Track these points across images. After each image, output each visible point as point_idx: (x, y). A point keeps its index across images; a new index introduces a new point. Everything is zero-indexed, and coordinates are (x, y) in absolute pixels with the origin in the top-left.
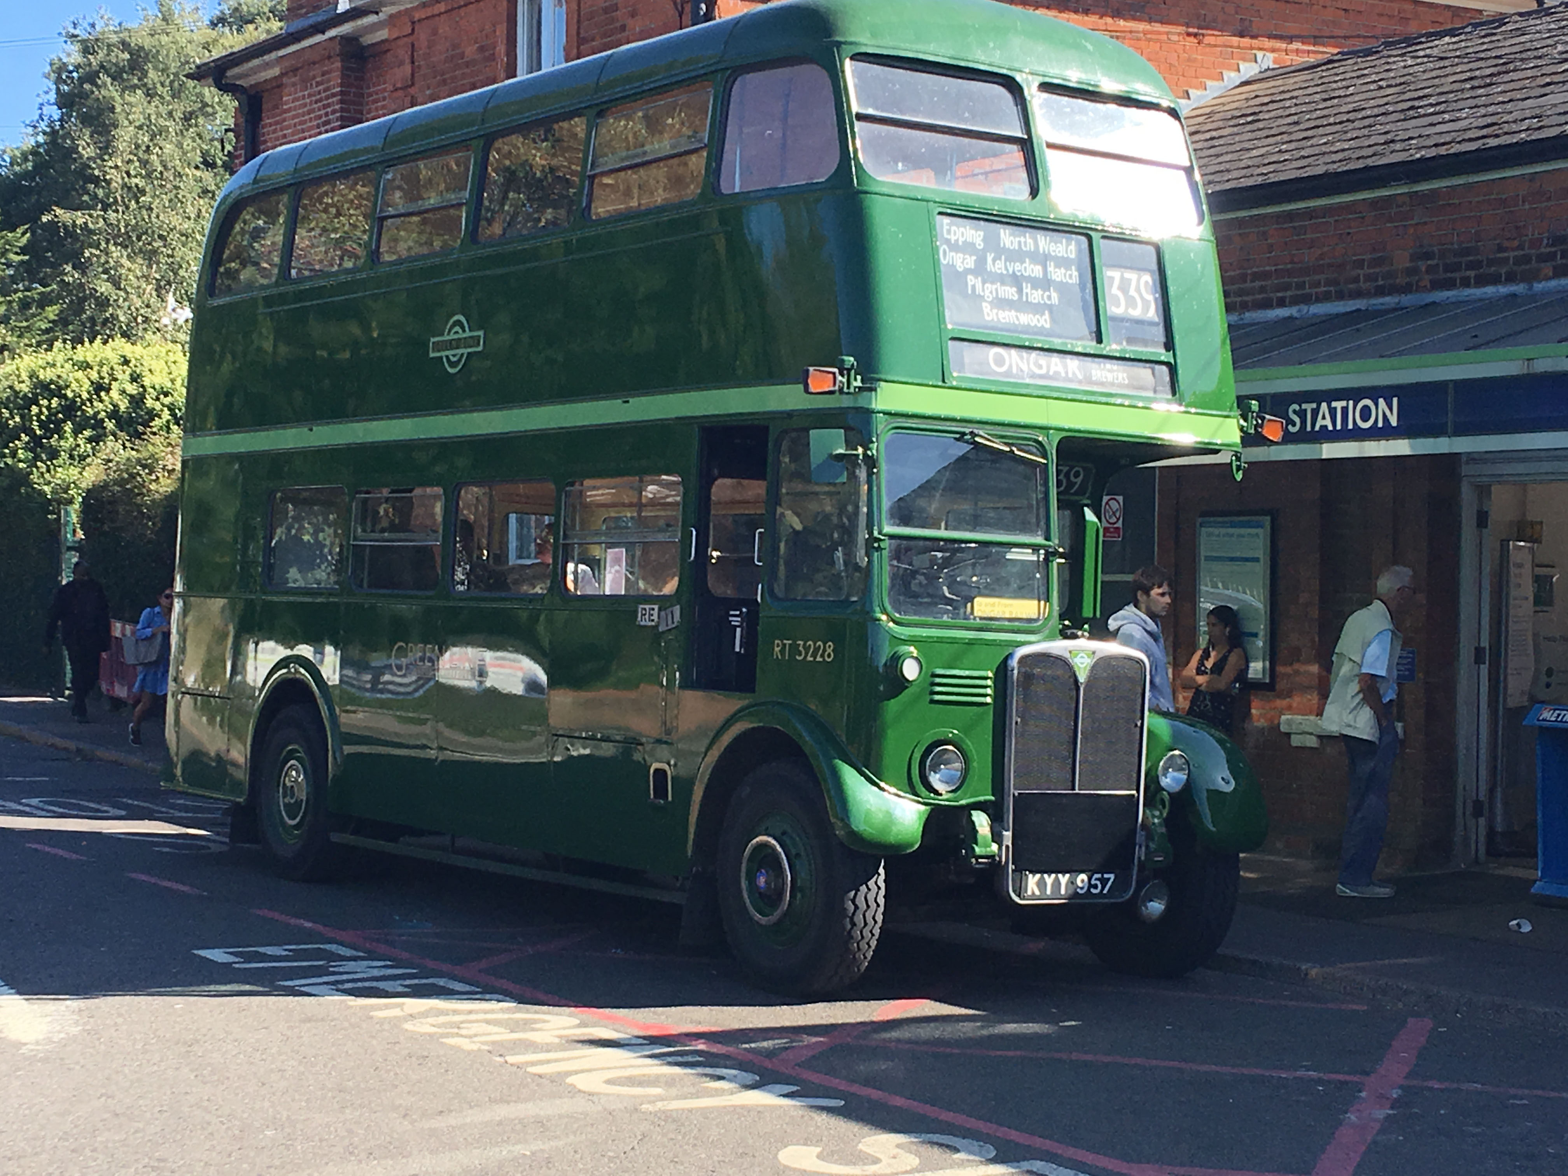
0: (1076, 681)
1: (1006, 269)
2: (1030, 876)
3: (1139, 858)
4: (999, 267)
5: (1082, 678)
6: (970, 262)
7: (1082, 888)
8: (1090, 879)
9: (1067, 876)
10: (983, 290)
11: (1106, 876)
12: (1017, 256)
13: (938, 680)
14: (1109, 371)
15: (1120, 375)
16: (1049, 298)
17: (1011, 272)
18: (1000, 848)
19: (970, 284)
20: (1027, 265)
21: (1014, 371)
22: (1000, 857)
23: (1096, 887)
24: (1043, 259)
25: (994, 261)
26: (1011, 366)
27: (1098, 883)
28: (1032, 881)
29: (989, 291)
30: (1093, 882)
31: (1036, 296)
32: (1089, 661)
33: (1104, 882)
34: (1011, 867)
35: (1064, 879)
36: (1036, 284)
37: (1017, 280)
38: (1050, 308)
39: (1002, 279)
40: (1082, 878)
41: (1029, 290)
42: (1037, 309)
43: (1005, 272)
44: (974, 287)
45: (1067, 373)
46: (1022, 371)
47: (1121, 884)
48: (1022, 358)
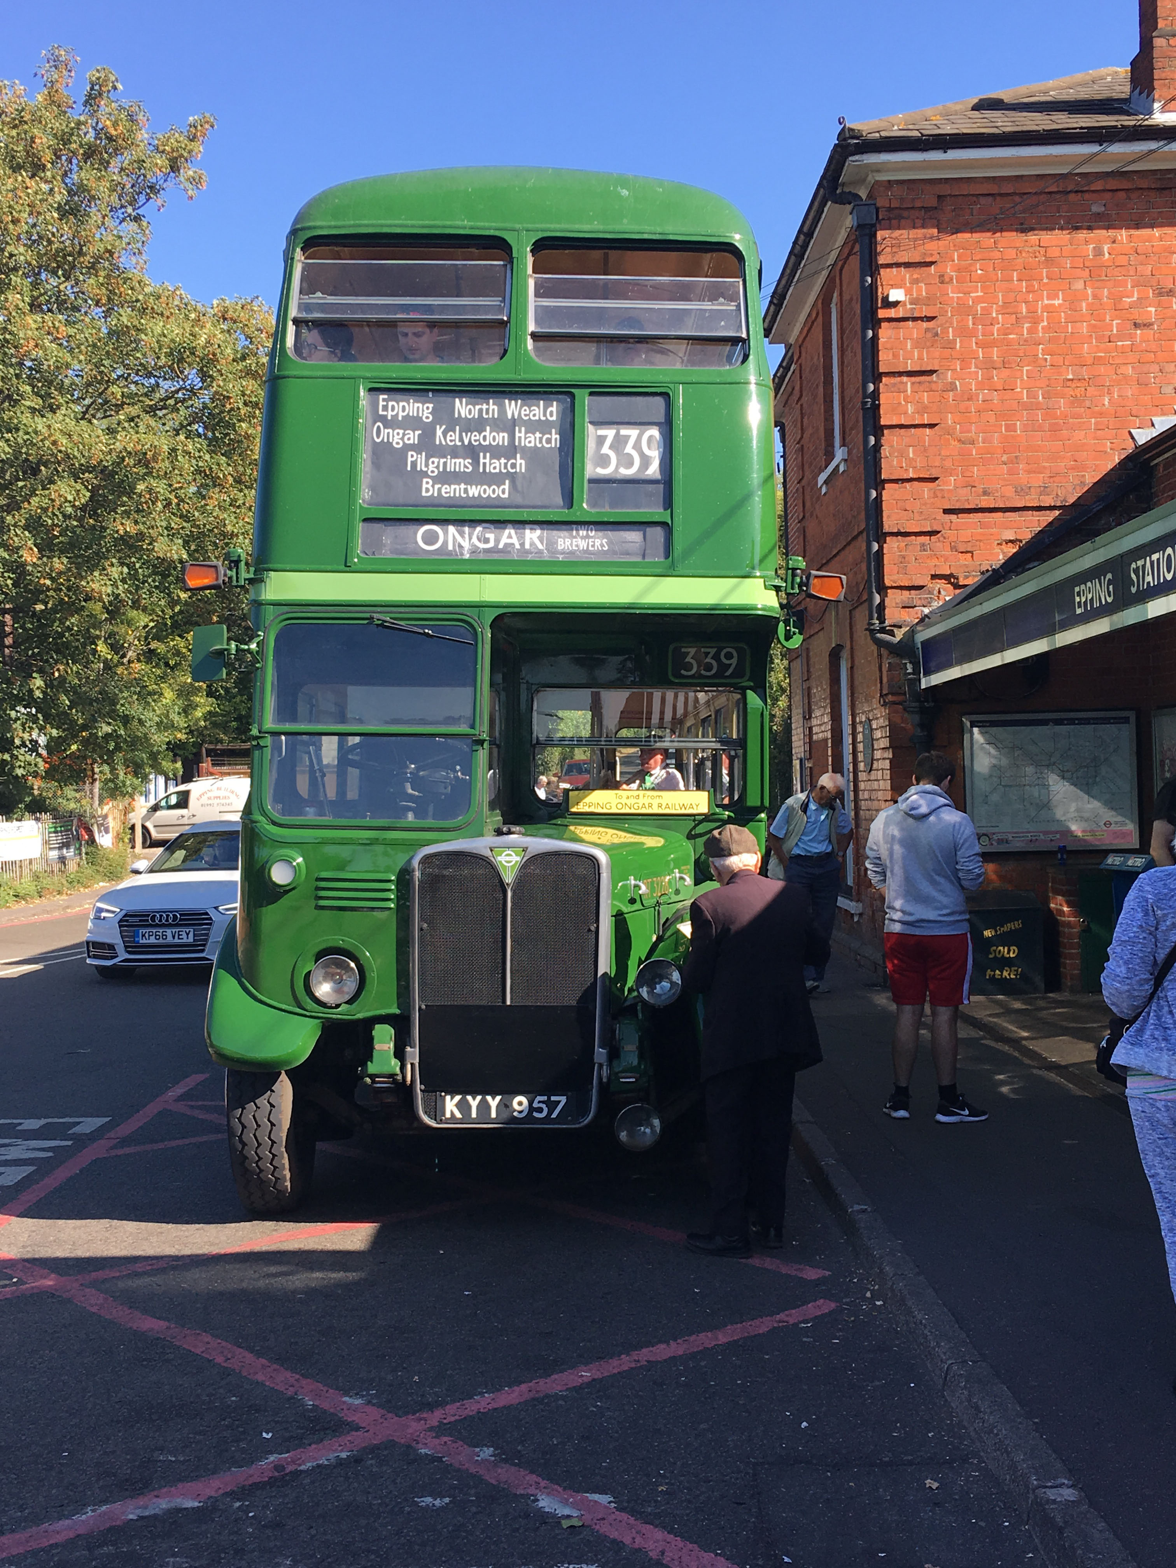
0: (501, 881)
1: (461, 439)
2: (448, 1098)
3: (600, 1078)
4: (453, 439)
5: (509, 878)
6: (413, 437)
7: (520, 1112)
8: (531, 1103)
9: (498, 1098)
10: (427, 465)
11: (553, 1098)
12: (478, 425)
13: (323, 884)
14: (582, 538)
15: (598, 542)
16: (514, 466)
17: (466, 443)
18: (403, 1068)
19: (410, 459)
20: (487, 433)
21: (450, 547)
22: (404, 1077)
23: (540, 1110)
24: (510, 426)
25: (445, 434)
26: (445, 542)
27: (544, 1106)
28: (451, 1104)
29: (434, 466)
30: (535, 1105)
31: (496, 466)
32: (519, 859)
33: (552, 1106)
34: (418, 1087)
35: (494, 1102)
36: (496, 452)
37: (472, 452)
38: (512, 477)
39: (455, 452)
40: (520, 1103)
41: (487, 461)
42: (495, 479)
43: (459, 444)
44: (414, 464)
45: (522, 545)
46: (460, 546)
47: (577, 1107)
48: (462, 534)
